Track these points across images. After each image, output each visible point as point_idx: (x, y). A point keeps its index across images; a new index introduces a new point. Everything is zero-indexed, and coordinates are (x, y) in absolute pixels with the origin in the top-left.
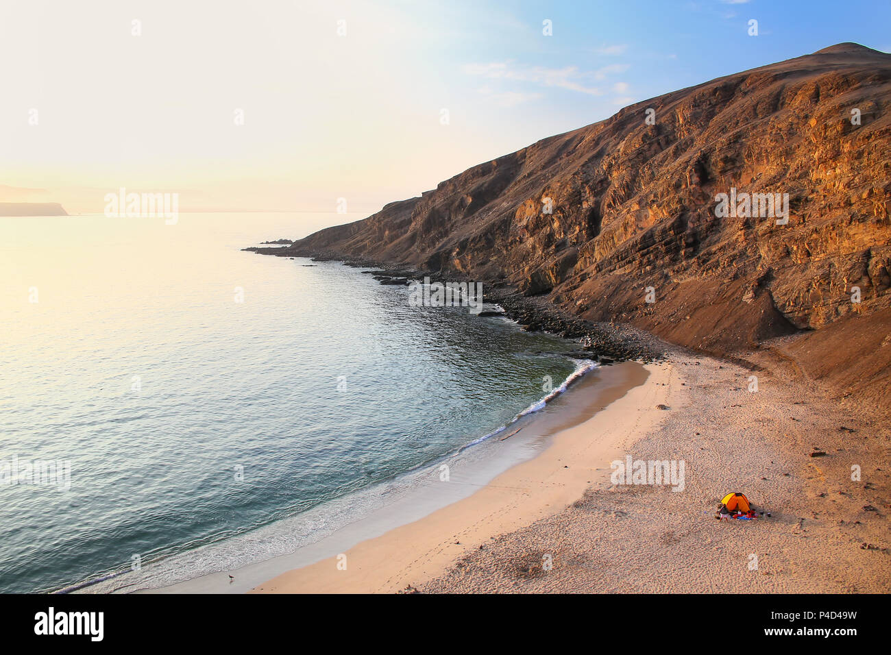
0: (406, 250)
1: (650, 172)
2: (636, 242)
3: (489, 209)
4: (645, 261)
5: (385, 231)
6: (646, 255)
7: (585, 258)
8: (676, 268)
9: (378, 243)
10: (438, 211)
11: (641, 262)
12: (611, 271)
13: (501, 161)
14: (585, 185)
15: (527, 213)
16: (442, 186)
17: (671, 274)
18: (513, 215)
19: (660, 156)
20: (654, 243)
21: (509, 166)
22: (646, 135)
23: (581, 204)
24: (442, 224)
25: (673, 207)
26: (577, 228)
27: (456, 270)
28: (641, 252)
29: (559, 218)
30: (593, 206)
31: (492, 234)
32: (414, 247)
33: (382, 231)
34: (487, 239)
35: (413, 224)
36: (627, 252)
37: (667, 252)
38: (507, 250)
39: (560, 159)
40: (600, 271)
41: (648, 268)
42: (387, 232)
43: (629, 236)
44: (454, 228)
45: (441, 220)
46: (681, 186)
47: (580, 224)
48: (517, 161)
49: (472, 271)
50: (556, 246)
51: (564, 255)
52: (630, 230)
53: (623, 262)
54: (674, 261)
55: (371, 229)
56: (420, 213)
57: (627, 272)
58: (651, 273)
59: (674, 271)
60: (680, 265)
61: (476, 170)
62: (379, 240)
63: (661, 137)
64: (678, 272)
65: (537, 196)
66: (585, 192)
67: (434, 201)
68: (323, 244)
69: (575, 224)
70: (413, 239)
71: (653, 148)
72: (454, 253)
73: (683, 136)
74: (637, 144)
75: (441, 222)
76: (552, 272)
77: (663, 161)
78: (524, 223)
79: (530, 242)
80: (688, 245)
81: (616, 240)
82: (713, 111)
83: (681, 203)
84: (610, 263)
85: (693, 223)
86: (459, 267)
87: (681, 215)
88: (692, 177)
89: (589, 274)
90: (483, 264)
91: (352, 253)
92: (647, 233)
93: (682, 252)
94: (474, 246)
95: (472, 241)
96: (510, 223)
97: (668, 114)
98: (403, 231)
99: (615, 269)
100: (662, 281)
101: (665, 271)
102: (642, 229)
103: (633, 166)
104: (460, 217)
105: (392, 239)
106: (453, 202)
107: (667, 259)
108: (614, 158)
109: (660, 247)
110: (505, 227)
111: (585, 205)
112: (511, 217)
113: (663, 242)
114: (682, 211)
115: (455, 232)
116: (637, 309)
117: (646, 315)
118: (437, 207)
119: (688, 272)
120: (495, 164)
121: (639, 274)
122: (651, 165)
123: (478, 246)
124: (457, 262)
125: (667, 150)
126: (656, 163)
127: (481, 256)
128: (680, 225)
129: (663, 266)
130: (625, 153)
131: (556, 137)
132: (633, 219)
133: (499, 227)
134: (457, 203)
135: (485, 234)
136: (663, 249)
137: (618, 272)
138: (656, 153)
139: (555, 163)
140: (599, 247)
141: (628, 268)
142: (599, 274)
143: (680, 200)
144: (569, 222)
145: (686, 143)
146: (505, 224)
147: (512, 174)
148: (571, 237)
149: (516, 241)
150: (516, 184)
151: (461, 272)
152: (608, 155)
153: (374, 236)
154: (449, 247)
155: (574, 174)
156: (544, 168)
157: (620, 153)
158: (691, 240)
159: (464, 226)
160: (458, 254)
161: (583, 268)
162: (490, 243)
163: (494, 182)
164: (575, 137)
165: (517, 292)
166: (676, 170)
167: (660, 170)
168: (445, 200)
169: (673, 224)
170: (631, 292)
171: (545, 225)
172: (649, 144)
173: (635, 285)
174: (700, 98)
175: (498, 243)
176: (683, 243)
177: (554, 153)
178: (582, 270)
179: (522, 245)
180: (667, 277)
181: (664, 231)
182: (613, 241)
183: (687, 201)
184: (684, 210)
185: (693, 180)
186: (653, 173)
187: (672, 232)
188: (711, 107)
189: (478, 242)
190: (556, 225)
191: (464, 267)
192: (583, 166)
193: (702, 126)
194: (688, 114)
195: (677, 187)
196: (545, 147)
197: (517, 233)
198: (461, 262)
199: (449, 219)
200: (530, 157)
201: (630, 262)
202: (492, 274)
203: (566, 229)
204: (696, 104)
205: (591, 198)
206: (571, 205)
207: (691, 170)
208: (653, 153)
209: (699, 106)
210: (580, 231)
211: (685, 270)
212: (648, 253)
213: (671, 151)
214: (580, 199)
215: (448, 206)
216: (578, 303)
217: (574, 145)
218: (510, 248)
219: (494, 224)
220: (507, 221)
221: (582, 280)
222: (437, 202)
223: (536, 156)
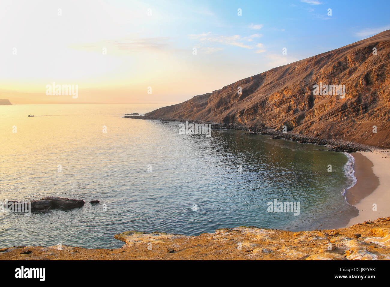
0: (207, 115)
1: (338, 81)
2: (339, 108)
3: (251, 97)
4: (343, 115)
5: (194, 107)
6: (344, 113)
7: (310, 115)
8: (358, 117)
9: (191, 113)
10: (224, 99)
11: (342, 116)
12: (327, 120)
13: (254, 77)
14: (306, 86)
15: (275, 98)
16: (225, 88)
17: (356, 120)
18: (267, 99)
19: (342, 74)
20: (347, 108)
21: (258, 80)
22: (334, 66)
23: (304, 94)
24: (226, 104)
25: (354, 94)
26: (303, 104)
27: (239, 123)
28: (341, 112)
29: (294, 100)
30: (310, 95)
31: (256, 107)
32: (210, 114)
33: (192, 108)
34: (254, 110)
35: (209, 105)
36: (334, 112)
37: (354, 112)
38: (264, 114)
39: (285, 76)
40: (321, 120)
41: (345, 118)
42: (195, 108)
43: (333, 106)
44: (234, 105)
45: (226, 102)
46: (357, 86)
47: (304, 102)
48: (261, 77)
49: (247, 123)
50: (294, 111)
51: (298, 115)
52: (333, 103)
53: (332, 116)
54: (357, 115)
55: (185, 107)
56: (212, 100)
57: (334, 120)
58: (346, 120)
59: (357, 119)
60: (360, 117)
61: (243, 81)
62: (192, 112)
63: (341, 67)
64: (359, 119)
65: (280, 91)
66: (306, 89)
67: (221, 94)
68: (162, 114)
69: (302, 102)
70: (209, 111)
71: (338, 71)
72: (238, 116)
73: (352, 66)
74: (330, 69)
75: (225, 103)
76: (294, 121)
77: (343, 76)
78: (273, 102)
79: (276, 110)
80: (363, 109)
81: (326, 108)
82: (364, 56)
83: (358, 92)
84: (326, 117)
85: (364, 100)
86: (241, 122)
87: (359, 97)
88: (363, 82)
89: (315, 122)
90: (253, 120)
91: (178, 118)
92: (343, 104)
93: (361, 111)
94: (247, 113)
95: (246, 111)
96: (265, 103)
97: (343, 58)
98: (203, 107)
99: (328, 119)
100: (352, 123)
101: (353, 119)
102: (339, 103)
103: (329, 79)
104: (236, 101)
105: (198, 111)
106: (232, 95)
107: (354, 114)
108: (319, 75)
109: (350, 110)
110: (263, 104)
111: (306, 95)
112: (266, 100)
113: (352, 108)
114: (359, 95)
115: (234, 107)
116: (343, 134)
117: (349, 136)
118: (224, 97)
119: (365, 118)
120: (252, 79)
121: (341, 120)
122: (338, 78)
123: (249, 113)
124: (239, 120)
125: (345, 72)
126: (340, 77)
127: (251, 117)
128: (359, 101)
129: (352, 117)
130: (324, 73)
131: (280, 67)
132: (335, 99)
133: (261, 105)
134: (234, 95)
135: (254, 107)
136: (352, 110)
137: (330, 120)
138: (339, 73)
139: (283, 78)
140: (317, 111)
141: (335, 119)
142: (321, 121)
143: (357, 91)
144: (299, 101)
145: (354, 69)
146: (263, 103)
147: (259, 83)
148: (300, 107)
149: (269, 110)
150: (264, 87)
151: (241, 124)
152: (315, 74)
153: (188, 110)
154: (233, 113)
155: (300, 82)
156: (278, 80)
157: (322, 74)
158: (364, 107)
159: (239, 104)
160: (240, 116)
161: (309, 119)
162: (256, 111)
163: (251, 87)
164: (290, 67)
165: (277, 130)
166: (355, 80)
167: (342, 80)
168: (227, 94)
169: (356, 100)
170: (339, 127)
171: (286, 103)
172: (336, 69)
173: (340, 125)
174: (358, 51)
175: (260, 111)
176: (361, 107)
177: (282, 74)
178: (309, 120)
179: (272, 112)
180: (354, 121)
181: (352, 103)
182: (325, 108)
183: (361, 91)
184: (360, 95)
185: (363, 83)
186: (339, 81)
187: (355, 104)
188: (363, 55)
189: (250, 110)
190: (292, 103)
191: (243, 121)
192: (304, 78)
193: (360, 62)
194: (353, 57)
195: (356, 86)
196: (276, 71)
197: (270, 107)
198: (241, 119)
199: (230, 102)
200: (268, 76)
201: (336, 116)
202: (258, 124)
203: (297, 103)
204: (357, 53)
205: (309, 91)
206: (300, 94)
207: (362, 79)
208: (338, 73)
209: (358, 54)
210: (305, 105)
211: (362, 118)
212: (345, 112)
213: (347, 72)
214: (304, 92)
215: (229, 97)
216: (314, 133)
217: (291, 70)
218: (265, 113)
219: (257, 103)
220: (264, 102)
221: (311, 124)
222: (223, 95)
223: (271, 75)
